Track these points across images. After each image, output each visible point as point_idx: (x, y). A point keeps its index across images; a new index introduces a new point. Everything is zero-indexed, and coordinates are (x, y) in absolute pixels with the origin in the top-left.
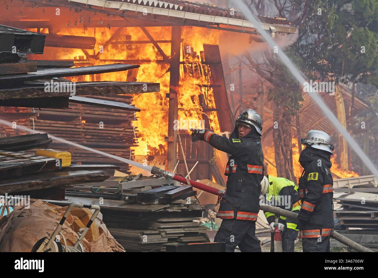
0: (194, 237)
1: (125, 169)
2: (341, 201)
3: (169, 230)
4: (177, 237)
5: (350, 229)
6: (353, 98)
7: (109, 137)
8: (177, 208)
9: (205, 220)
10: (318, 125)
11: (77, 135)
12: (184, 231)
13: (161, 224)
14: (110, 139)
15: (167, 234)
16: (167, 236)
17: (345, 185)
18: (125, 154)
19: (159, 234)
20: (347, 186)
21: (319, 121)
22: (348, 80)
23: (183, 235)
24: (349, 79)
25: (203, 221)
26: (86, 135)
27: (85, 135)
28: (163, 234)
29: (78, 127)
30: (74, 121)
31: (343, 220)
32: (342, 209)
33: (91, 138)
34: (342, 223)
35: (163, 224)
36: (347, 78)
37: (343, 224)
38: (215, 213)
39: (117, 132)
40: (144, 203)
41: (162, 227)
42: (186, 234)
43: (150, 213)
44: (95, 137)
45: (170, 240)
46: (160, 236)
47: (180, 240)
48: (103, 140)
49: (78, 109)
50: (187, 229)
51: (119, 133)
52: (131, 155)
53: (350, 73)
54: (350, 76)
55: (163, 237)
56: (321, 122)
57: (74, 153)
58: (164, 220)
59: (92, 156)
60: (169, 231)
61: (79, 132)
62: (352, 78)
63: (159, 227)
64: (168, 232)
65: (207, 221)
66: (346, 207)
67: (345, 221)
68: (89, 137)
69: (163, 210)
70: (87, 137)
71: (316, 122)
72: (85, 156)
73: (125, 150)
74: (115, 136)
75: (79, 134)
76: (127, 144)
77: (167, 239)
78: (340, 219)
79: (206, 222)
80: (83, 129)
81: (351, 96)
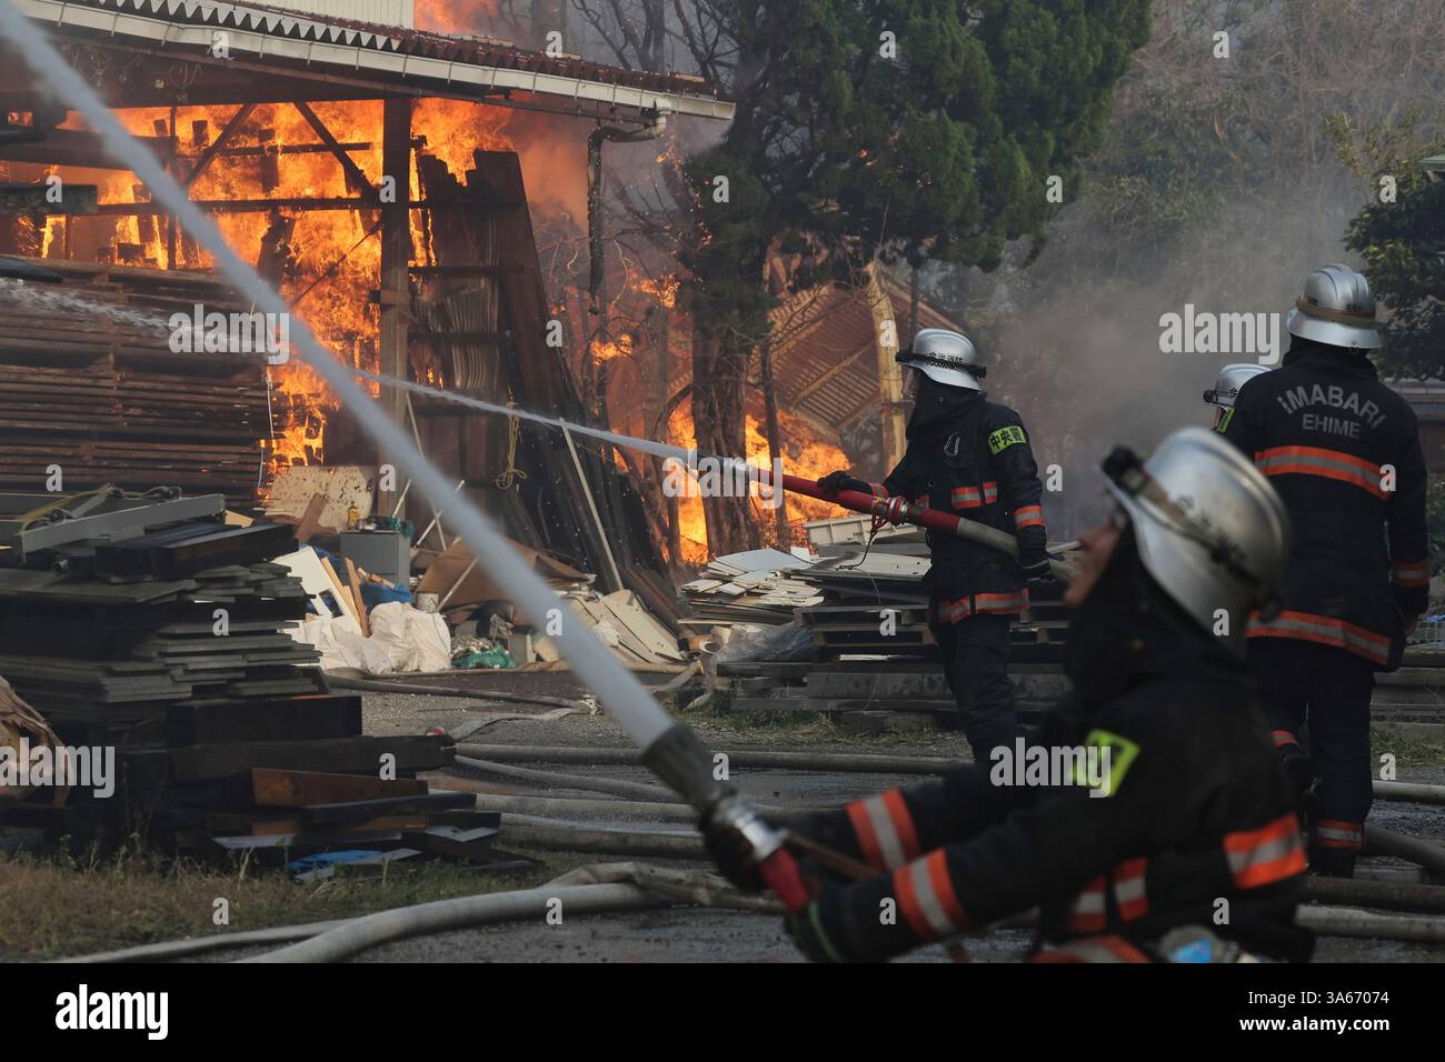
0: (277, 683)
1: (248, 503)
2: (816, 577)
3: (196, 659)
4: (224, 682)
5: (843, 657)
6: (914, 305)
7: (197, 413)
8: (219, 592)
9: (481, 644)
10: (828, 385)
11: (100, 405)
12: (244, 664)
13: (169, 642)
14: (198, 418)
15: (187, 672)
16: (189, 678)
17: (851, 536)
18: (243, 460)
19: (163, 672)
20: (856, 539)
21: (830, 373)
22: (895, 254)
23: (242, 675)
24: (899, 251)
25: (474, 649)
26: (127, 407)
27: (124, 406)
28: (178, 672)
29: (103, 383)
30: (93, 368)
31: (823, 633)
32: (821, 599)
33: (144, 416)
34: (820, 642)
35: (175, 642)
36: (893, 249)
37: (823, 643)
38: (508, 624)
39: (220, 399)
40: (114, 579)
41: (172, 650)
42: (254, 673)
43: (131, 607)
44: (156, 413)
45: (199, 691)
46: (167, 680)
47: (236, 689)
48: (179, 422)
49: (103, 333)
50: (253, 657)
51: (231, 400)
52: (263, 463)
53: (902, 235)
54: (902, 245)
55: (176, 683)
56: (834, 375)
57: (95, 458)
58: (179, 630)
59: (147, 466)
60: (194, 663)
61: (109, 397)
62: (906, 248)
63: (163, 650)
64: (191, 667)
65: (487, 647)
66: (830, 596)
67: (829, 636)
68: (138, 412)
69: (175, 598)
70: (132, 411)
71: (821, 376)
72: (125, 465)
73: (245, 450)
74: (214, 408)
75: (105, 405)
76: (250, 433)
77: (190, 689)
78: (815, 630)
79: (483, 650)
80: (119, 388)
81: (908, 298)
